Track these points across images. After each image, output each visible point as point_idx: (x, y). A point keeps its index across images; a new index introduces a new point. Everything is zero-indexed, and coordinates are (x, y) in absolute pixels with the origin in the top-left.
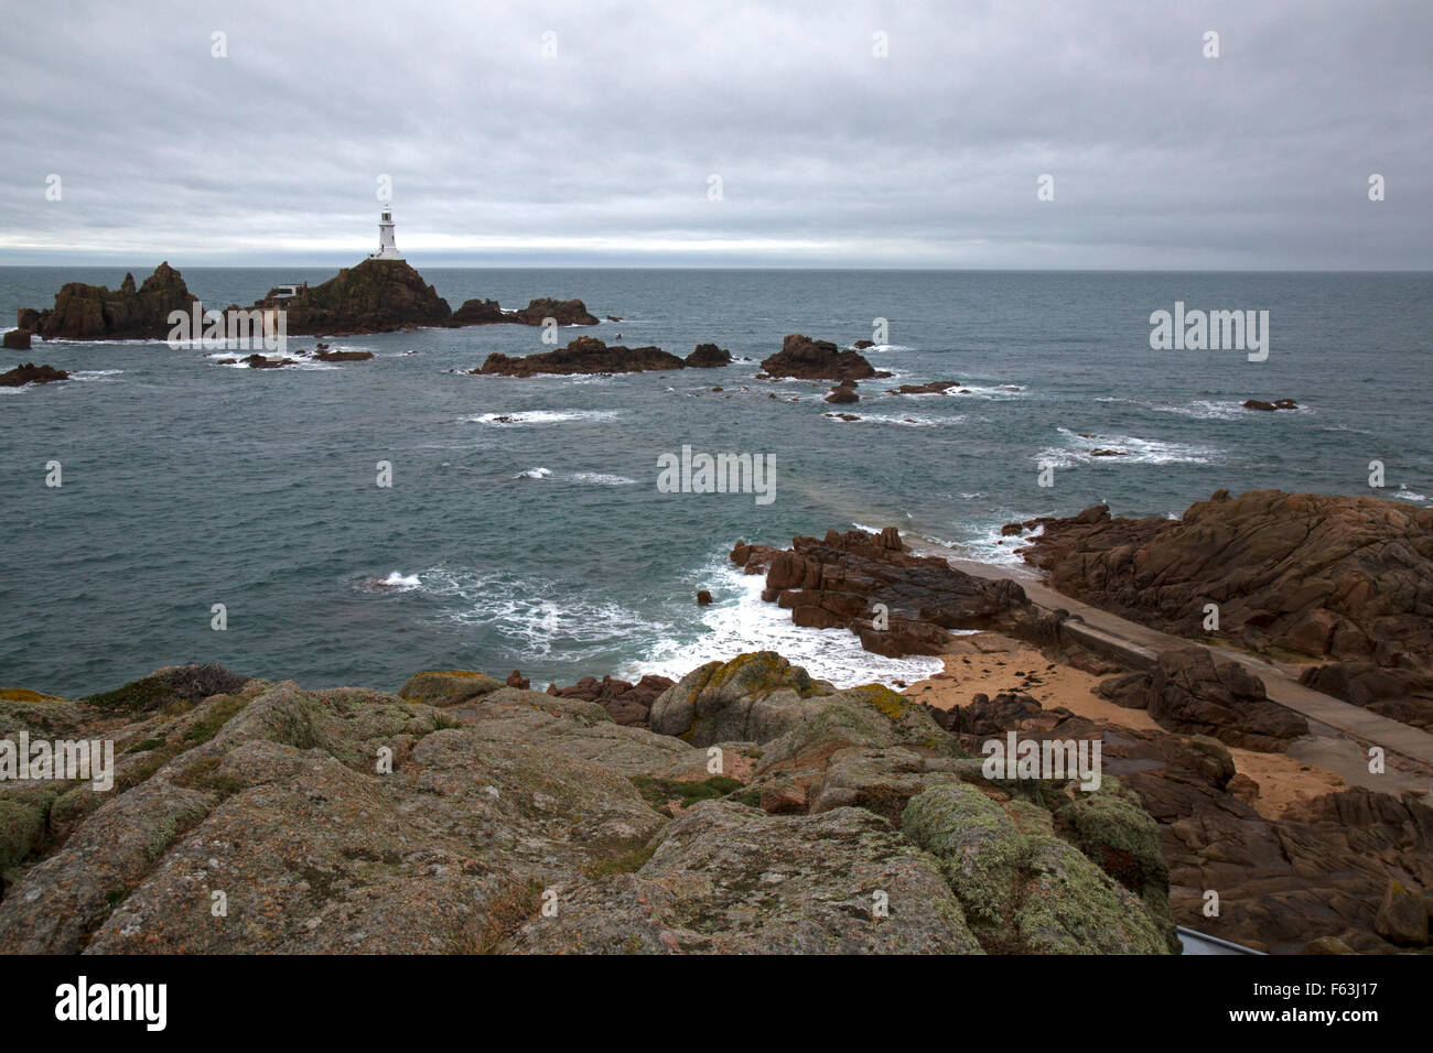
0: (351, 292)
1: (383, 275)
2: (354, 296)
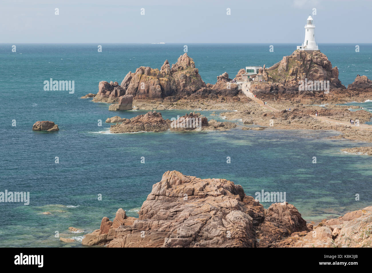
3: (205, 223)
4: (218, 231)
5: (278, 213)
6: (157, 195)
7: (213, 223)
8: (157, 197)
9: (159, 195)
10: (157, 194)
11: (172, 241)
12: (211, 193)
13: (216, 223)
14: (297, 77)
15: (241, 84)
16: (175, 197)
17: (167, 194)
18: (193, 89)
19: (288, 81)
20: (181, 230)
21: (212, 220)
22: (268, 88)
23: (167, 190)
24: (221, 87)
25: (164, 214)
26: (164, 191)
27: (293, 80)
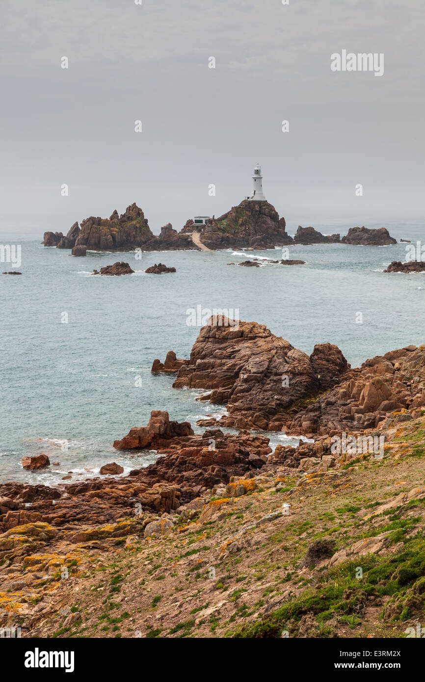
0: (240, 222)
1: (257, 211)
2: (242, 225)
3: (271, 361)
4: (286, 368)
5: (324, 353)
6: (207, 338)
7: (278, 361)
8: (207, 339)
9: (209, 338)
10: (207, 336)
11: (248, 376)
12: (260, 335)
13: (281, 360)
14: (246, 228)
15: (191, 235)
16: (225, 339)
17: (217, 336)
18: (144, 240)
19: (237, 232)
20: (250, 367)
21: (275, 358)
22: (219, 238)
23: (217, 333)
24: (171, 238)
25: (220, 355)
26: (214, 333)
27: (242, 231)
